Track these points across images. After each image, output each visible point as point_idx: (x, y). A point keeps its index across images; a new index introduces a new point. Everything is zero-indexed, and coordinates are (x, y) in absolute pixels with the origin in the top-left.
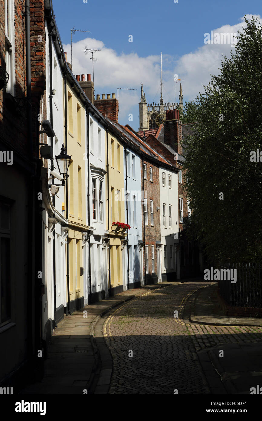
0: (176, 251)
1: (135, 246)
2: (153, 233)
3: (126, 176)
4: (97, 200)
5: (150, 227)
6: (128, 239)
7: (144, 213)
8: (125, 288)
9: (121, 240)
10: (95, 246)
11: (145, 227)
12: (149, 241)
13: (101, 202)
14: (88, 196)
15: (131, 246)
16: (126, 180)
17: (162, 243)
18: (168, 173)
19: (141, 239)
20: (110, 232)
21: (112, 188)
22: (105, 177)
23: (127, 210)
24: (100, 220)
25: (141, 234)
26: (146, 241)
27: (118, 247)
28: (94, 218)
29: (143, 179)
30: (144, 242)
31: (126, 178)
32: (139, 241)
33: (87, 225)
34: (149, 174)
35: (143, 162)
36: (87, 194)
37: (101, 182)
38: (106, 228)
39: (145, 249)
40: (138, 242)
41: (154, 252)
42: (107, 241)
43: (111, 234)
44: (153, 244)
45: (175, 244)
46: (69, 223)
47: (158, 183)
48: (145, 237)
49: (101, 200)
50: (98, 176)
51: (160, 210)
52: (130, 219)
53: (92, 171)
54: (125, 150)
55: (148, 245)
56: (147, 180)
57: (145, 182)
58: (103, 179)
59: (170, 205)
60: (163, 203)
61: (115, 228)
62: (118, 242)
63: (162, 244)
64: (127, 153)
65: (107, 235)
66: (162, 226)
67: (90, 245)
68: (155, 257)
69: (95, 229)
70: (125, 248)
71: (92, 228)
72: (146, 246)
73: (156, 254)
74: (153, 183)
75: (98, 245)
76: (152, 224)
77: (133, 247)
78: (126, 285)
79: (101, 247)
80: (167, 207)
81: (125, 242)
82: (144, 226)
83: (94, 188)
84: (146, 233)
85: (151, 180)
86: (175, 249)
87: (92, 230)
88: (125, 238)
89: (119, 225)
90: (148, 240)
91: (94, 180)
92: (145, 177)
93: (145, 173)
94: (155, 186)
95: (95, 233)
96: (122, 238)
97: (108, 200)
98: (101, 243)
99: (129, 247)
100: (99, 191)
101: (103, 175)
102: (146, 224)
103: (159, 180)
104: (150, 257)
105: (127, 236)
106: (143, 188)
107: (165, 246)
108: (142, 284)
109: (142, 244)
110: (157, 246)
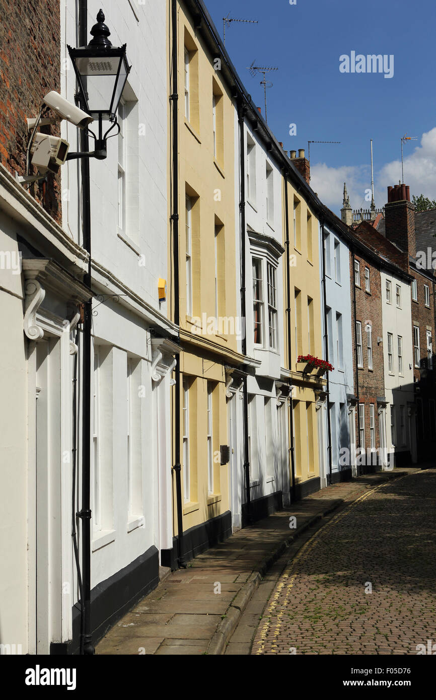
0: (410, 415)
1: (342, 405)
2: (372, 383)
3: (324, 275)
4: (263, 304)
5: (366, 371)
6: (328, 390)
7: (356, 347)
8: (324, 483)
9: (314, 391)
10: (259, 400)
11: (359, 371)
12: (365, 396)
13: (272, 311)
14: (243, 290)
15: (333, 403)
16: (324, 281)
17: (386, 401)
18: (395, 281)
19: (352, 392)
20: (292, 373)
21: (297, 292)
22: (282, 260)
23: (326, 336)
24: (271, 346)
25: (351, 383)
26: (361, 396)
27: (308, 404)
28: (258, 341)
29: (354, 287)
30: (358, 397)
31: (324, 278)
32: (349, 396)
33: (240, 351)
34: (363, 278)
35: (354, 256)
36: (239, 287)
37: (272, 269)
38: (284, 364)
39: (358, 410)
40: (346, 399)
41: (373, 416)
42: (285, 391)
43: (294, 377)
44: (373, 402)
45: (408, 402)
46: (182, 336)
47: (380, 298)
48: (359, 388)
49: (272, 304)
50: (266, 255)
51: (382, 344)
52: (332, 354)
53: (252, 242)
54: (322, 226)
55: (364, 403)
56: (360, 289)
57: (357, 292)
58: (278, 263)
59: (400, 337)
60: (388, 333)
61: (302, 366)
62: (308, 394)
63: (388, 403)
64: (325, 235)
65: (284, 379)
66: (387, 372)
67: (248, 398)
68: (375, 424)
69: (259, 362)
70: (323, 407)
71: (251, 360)
72: (360, 405)
73: (377, 420)
74: (370, 295)
75: (267, 399)
76: (370, 368)
77: (337, 406)
78: (325, 477)
79: (275, 402)
80: (394, 339)
81: (323, 396)
82: (357, 370)
83: (257, 277)
84: (360, 381)
85: (368, 290)
86: (409, 411)
87: (252, 364)
88: (322, 389)
89: (311, 362)
90: (363, 394)
91: (256, 262)
92: (357, 284)
93: (357, 276)
94: (374, 301)
95: (258, 372)
96: (316, 387)
97: (288, 310)
98: (273, 394)
99: (331, 405)
100: (268, 285)
101: (277, 256)
102: (360, 366)
103: (380, 292)
104: (368, 425)
105: (326, 384)
106: (354, 302)
107: (392, 406)
108: (354, 474)
109: (353, 402)
110: (380, 406)
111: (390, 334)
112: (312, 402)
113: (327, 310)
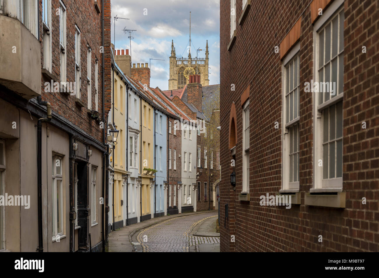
1: (161, 185)
2: (175, 176)
3: (155, 132)
5: (173, 171)
6: (155, 180)
8: (152, 217)
19: (166, 180)
23: (155, 158)
25: (166, 176)
26: (170, 182)
27: (147, 186)
29: (168, 134)
30: (168, 182)
31: (155, 134)
32: (164, 182)
34: (173, 129)
35: (169, 120)
39: (169, 188)
41: (176, 190)
42: (139, 182)
44: (176, 184)
45: (193, 184)
47: (181, 136)
48: (169, 178)
51: (181, 157)
54: (155, 112)
55: (171, 184)
56: (172, 134)
57: (170, 136)
59: (190, 154)
62: (147, 182)
63: (183, 184)
64: (156, 115)
66: (183, 170)
68: (176, 194)
70: (153, 187)
72: (169, 185)
73: (177, 192)
74: (177, 136)
76: (175, 169)
77: (159, 186)
78: (153, 214)
80: (187, 155)
81: (153, 182)
82: (168, 170)
84: (170, 175)
85: (175, 134)
86: (193, 188)
90: (171, 180)
92: (170, 132)
93: (170, 128)
94: (178, 138)
96: (150, 179)
99: (156, 186)
102: (170, 168)
103: (181, 134)
104: (173, 194)
105: (154, 177)
106: (168, 141)
107: (185, 186)
108: (166, 214)
109: (166, 184)
110: (179, 186)
111: (185, 153)
112: (149, 185)
113: (156, 146)
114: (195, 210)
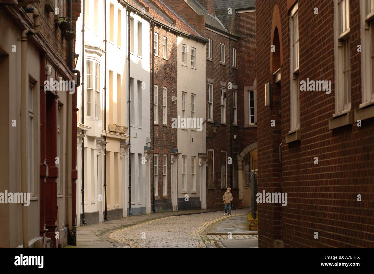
0: (201, 165)
1: (140, 155)
2: (166, 137)
3: (129, 53)
4: (92, 89)
5: (161, 127)
6: (130, 144)
7: (153, 107)
9: (120, 144)
10: (89, 151)
11: (155, 127)
12: (160, 148)
13: (97, 93)
14: (82, 85)
15: (133, 154)
16: (129, 58)
17: (179, 152)
18: (190, 44)
19: (148, 144)
20: (107, 133)
21: (110, 72)
23: (129, 102)
24: (96, 116)
26: (156, 148)
27: (116, 153)
28: (89, 114)
29: (153, 57)
30: (153, 149)
31: (129, 56)
32: (145, 148)
33: (81, 122)
34: (161, 47)
35: (153, 30)
37: (97, 65)
38: (102, 127)
39: (153, 159)
40: (143, 150)
41: (166, 166)
42: (103, 145)
43: (108, 135)
44: (166, 153)
45: (199, 154)
47: (175, 61)
48: (155, 141)
49: (97, 89)
50: (95, 58)
51: (177, 103)
52: (134, 115)
53: (88, 52)
54: (128, 15)
55: (158, 154)
56: (158, 57)
57: (155, 60)
58: (100, 61)
59: (193, 95)
62: (116, 147)
63: (180, 154)
65: (103, 137)
67: (84, 150)
68: (168, 172)
69: (90, 128)
70: (125, 156)
71: (86, 127)
72: (155, 155)
73: (169, 168)
74: (167, 61)
75: (92, 151)
76: (165, 123)
77: (136, 156)
78: (126, 210)
79: (96, 152)
80: (188, 97)
81: (126, 148)
82: (153, 126)
83: (90, 73)
84: (157, 134)
85: (165, 57)
86: (200, 161)
87: (87, 129)
88: (125, 143)
90: (158, 146)
91: (89, 64)
92: (156, 54)
93: (156, 46)
94: (170, 66)
95: (89, 134)
96: (122, 142)
97: (105, 89)
98: (95, 147)
99: (131, 155)
100: (95, 77)
101: (100, 56)
102: (156, 122)
103: (176, 57)
104: (161, 172)
105: (128, 139)
106: (152, 69)
107: (184, 157)
108: (149, 210)
109: (148, 153)
110: (172, 157)
111: (184, 93)
112: (118, 153)
113: (130, 79)
114: (204, 205)
